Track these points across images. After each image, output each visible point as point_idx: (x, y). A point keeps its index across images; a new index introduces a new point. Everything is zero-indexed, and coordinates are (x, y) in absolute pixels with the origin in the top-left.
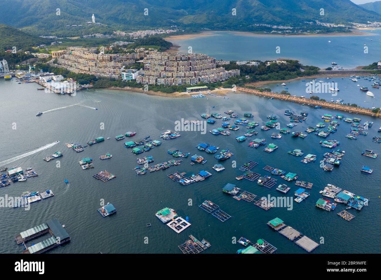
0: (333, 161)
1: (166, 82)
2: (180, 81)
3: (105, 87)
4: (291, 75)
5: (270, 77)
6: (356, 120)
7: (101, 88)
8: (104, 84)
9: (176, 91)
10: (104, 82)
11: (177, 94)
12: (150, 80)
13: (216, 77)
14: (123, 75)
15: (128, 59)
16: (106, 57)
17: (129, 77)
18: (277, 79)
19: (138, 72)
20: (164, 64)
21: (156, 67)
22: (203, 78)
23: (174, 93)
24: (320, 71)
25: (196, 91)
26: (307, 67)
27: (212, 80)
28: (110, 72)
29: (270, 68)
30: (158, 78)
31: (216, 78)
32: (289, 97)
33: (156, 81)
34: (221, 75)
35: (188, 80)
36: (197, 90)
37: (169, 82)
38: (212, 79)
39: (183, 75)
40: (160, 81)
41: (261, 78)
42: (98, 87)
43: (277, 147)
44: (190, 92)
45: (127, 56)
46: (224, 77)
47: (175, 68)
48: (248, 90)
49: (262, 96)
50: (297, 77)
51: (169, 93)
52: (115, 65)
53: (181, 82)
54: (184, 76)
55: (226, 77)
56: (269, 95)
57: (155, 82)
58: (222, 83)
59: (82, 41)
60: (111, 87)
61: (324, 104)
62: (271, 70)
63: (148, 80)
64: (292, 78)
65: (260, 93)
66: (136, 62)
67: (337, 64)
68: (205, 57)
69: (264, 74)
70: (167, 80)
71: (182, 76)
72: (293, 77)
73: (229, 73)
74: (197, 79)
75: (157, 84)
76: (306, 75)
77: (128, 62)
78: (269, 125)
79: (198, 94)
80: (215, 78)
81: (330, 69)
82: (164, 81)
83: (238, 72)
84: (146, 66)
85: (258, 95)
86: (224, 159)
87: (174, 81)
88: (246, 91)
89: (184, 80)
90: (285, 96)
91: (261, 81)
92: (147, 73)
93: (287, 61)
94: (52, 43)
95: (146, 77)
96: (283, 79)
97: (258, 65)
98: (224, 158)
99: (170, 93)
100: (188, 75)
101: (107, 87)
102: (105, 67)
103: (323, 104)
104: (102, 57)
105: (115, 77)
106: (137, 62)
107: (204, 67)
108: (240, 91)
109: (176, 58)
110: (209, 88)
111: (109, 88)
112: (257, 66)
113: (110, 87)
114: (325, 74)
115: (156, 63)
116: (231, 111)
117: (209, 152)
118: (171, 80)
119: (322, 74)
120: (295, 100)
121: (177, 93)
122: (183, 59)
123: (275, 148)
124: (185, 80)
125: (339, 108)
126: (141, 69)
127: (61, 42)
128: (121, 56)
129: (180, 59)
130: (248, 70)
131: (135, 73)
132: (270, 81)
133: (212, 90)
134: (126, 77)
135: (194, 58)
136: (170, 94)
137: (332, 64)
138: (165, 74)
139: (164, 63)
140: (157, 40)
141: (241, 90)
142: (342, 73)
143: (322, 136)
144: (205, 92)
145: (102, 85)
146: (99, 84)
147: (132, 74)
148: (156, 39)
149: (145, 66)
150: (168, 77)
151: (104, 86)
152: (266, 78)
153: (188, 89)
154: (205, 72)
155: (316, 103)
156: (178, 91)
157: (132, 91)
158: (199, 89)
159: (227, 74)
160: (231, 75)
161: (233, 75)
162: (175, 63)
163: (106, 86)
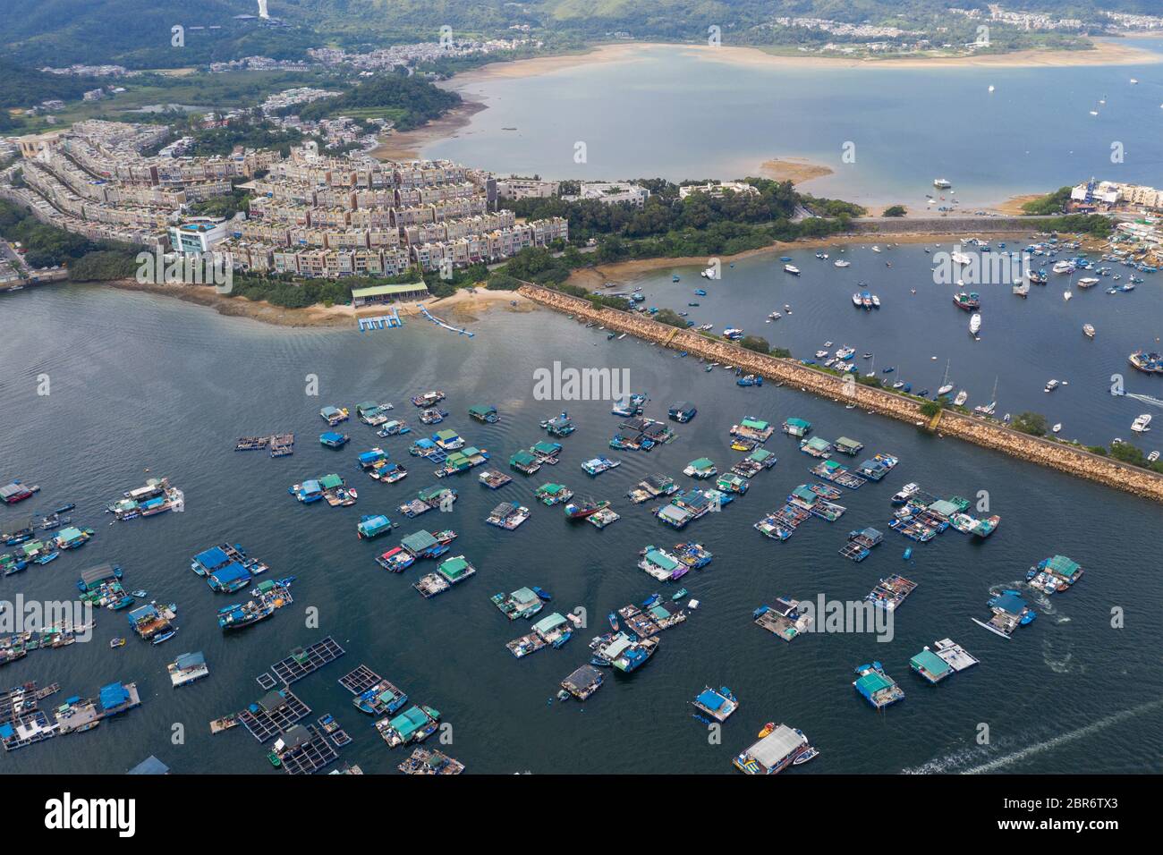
0: (614, 657)
1: (301, 265)
2: (344, 262)
3: (105, 280)
4: (749, 235)
5: (670, 244)
6: (844, 446)
7: (89, 281)
8: (103, 268)
9: (317, 301)
10: (106, 263)
11: (320, 310)
12: (253, 258)
13: (474, 248)
14: (175, 235)
15: (210, 176)
16: (140, 168)
17: (191, 243)
18: (695, 253)
19: (221, 227)
20: (310, 199)
21: (282, 212)
22: (425, 254)
23: (311, 308)
24: (864, 218)
25: (385, 303)
26: (822, 202)
27: (461, 257)
28: (140, 223)
29: (680, 212)
30: (280, 250)
31: (476, 250)
32: (676, 334)
33: (271, 260)
34: (496, 240)
35: (374, 259)
36: (386, 299)
37: (311, 265)
38: (459, 254)
39: (360, 239)
40: (282, 263)
41: (638, 248)
42: (82, 279)
43: (472, 571)
44: (361, 306)
45: (209, 167)
46: (507, 247)
47: (339, 216)
48: (560, 302)
49: (595, 324)
50: (772, 244)
51: (292, 308)
52: (159, 200)
53: (348, 265)
54: (364, 243)
55: (515, 245)
56: (617, 322)
57: (267, 265)
58: (490, 268)
59: (190, 84)
60: (124, 279)
61: (776, 367)
62: (686, 216)
63: (246, 256)
64: (753, 248)
65: (593, 314)
66: (234, 188)
67: (949, 187)
68: (457, 172)
69: (650, 234)
70: (304, 259)
71: (359, 243)
72: (754, 243)
73: (526, 233)
74: (403, 256)
75: (274, 270)
76: (804, 235)
77: (205, 190)
78: (518, 466)
79: (385, 313)
80: (472, 251)
81: (896, 212)
82: (295, 262)
83: (561, 226)
84: (255, 205)
85: (584, 320)
86: (243, 625)
87: (327, 262)
88: (553, 303)
89: (358, 259)
90: (666, 330)
91: (635, 258)
92: (249, 229)
93: (753, 182)
94: (86, 94)
95: (241, 247)
96: (717, 250)
97: (645, 200)
98: (241, 622)
99: (297, 307)
100: (378, 242)
101: (113, 278)
102: (133, 204)
103: (772, 370)
104: (127, 167)
105: (150, 241)
106: (237, 186)
107: (440, 211)
108: (535, 300)
109: (354, 180)
110: (432, 290)
111: (116, 282)
112: (643, 201)
113: (120, 279)
114: (877, 230)
115: (289, 194)
116: (433, 395)
117: (218, 587)
118: (316, 259)
119: (865, 231)
120: (693, 346)
121: (319, 307)
122: (375, 182)
123: (459, 578)
124: (364, 259)
125: (821, 386)
126: (240, 216)
127: (122, 89)
128: (186, 168)
129: (366, 183)
130: (599, 220)
131: (208, 232)
132: (669, 260)
133: (442, 298)
134: (183, 242)
135: (415, 177)
136: (295, 311)
137: (935, 185)
138: (302, 235)
139: (309, 197)
140: (401, 89)
141: (539, 298)
142: (937, 228)
143: (670, 520)
144: (412, 306)
145: (94, 272)
146: (88, 269)
147: (198, 233)
148: (398, 86)
149: (252, 205)
150: (311, 247)
151: (99, 276)
152: (654, 248)
153: (357, 293)
154: (441, 231)
155: (751, 363)
156: (321, 301)
157: (181, 298)
158: (396, 296)
159: (516, 235)
160: (533, 238)
161: (540, 238)
162: (346, 199)
163: (107, 277)
